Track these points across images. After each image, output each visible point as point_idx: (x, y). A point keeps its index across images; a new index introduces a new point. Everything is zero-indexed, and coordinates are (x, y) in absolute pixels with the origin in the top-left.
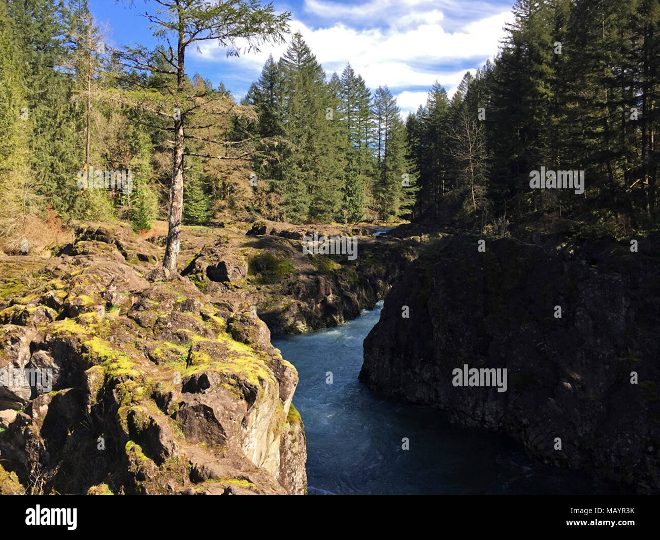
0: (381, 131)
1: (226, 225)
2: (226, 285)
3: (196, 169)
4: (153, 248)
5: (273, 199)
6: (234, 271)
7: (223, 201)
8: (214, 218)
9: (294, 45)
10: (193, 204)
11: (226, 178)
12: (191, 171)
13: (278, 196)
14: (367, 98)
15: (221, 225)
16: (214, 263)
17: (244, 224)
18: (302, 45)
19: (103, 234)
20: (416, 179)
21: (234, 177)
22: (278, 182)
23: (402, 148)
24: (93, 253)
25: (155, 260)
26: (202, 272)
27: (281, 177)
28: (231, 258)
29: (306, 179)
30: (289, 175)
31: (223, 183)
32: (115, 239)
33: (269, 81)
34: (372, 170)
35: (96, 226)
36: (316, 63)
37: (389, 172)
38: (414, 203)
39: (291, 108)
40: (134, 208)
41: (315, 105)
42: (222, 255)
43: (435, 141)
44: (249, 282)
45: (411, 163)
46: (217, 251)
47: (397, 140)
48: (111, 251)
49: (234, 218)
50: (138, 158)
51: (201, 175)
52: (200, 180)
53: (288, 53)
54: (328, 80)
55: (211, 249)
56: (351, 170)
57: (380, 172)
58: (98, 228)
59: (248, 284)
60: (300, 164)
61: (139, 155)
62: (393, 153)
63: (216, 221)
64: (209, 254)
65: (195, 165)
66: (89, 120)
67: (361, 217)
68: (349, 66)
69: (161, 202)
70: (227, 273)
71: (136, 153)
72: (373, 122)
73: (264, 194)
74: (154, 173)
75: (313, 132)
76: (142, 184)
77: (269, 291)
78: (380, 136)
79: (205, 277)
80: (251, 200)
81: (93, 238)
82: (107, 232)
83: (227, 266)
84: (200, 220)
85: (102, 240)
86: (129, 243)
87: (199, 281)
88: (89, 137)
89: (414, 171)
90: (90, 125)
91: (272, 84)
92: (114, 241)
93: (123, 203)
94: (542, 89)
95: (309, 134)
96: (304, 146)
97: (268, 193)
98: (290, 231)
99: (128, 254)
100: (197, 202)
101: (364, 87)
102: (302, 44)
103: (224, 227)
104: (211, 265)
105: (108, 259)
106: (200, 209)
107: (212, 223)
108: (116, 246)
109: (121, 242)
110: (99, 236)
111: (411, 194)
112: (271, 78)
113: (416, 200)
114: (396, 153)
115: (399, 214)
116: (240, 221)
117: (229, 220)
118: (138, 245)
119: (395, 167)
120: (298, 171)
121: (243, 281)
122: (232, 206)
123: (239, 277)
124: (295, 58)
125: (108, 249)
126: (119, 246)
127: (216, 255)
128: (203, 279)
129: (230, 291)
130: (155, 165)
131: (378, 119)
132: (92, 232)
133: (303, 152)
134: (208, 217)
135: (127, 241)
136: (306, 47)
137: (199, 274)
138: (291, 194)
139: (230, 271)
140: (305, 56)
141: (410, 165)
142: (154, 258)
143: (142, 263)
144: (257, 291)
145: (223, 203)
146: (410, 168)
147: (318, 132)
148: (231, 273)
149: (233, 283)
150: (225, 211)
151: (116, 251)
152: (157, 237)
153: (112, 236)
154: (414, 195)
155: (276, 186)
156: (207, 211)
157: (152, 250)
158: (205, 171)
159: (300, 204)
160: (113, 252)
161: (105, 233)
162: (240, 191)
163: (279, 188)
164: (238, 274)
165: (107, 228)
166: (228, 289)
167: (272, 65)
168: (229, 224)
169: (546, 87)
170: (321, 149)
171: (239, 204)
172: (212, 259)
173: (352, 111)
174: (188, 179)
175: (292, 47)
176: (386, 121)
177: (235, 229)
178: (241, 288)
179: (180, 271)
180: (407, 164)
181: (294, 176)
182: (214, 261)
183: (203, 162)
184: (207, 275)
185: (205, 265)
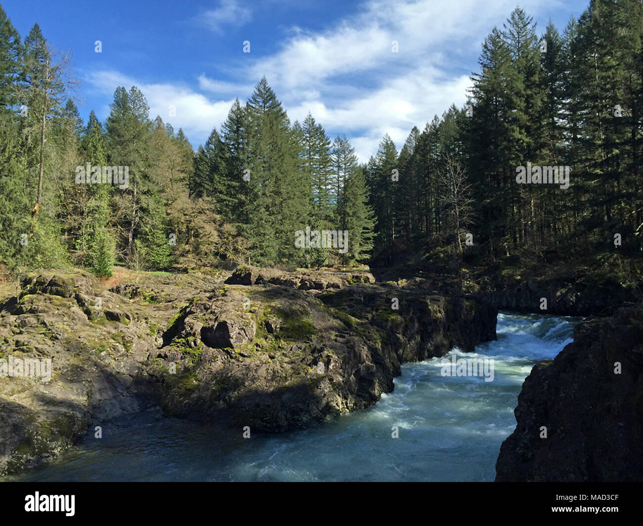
0: (340, 179)
1: (190, 271)
2: (227, 353)
3: (158, 212)
4: (125, 303)
5: (240, 243)
6: (239, 333)
7: (187, 246)
8: (178, 263)
9: (259, 90)
10: (155, 249)
11: (190, 221)
12: (153, 214)
13: (245, 241)
14: (327, 146)
15: (185, 271)
16: (211, 323)
17: (209, 269)
18: (267, 92)
19: (59, 286)
20: (374, 225)
21: (198, 221)
22: (245, 226)
23: (360, 195)
24: (44, 312)
25: (129, 319)
26: (194, 335)
27: (247, 221)
28: (234, 317)
29: (273, 224)
30: (257, 219)
31: (187, 227)
32: (75, 292)
33: (236, 125)
34: (332, 215)
35: (48, 275)
36: (281, 109)
37: (349, 218)
38: (372, 248)
39: (258, 151)
40: (90, 253)
41: (282, 149)
42: (221, 313)
43: (386, 189)
44: (259, 349)
45: (369, 209)
46: (214, 307)
47: (357, 187)
48: (69, 308)
49: (199, 263)
50: (96, 199)
51: (164, 218)
52: (163, 223)
53: (253, 98)
54: (292, 126)
55: (204, 305)
56: (313, 215)
57: (339, 218)
58: (51, 278)
59: (257, 350)
60: (267, 208)
61: (97, 196)
62: (353, 200)
63: (179, 266)
64: (201, 311)
65: (157, 208)
66: (43, 156)
67: (323, 261)
68: (310, 115)
69: (119, 246)
70: (230, 337)
71: (94, 194)
72: (332, 170)
73: (230, 238)
74: (113, 216)
75: (280, 176)
76: (100, 226)
77: (287, 360)
78: (338, 183)
79: (199, 341)
80: (217, 244)
81: (44, 291)
82: (64, 283)
83: (230, 327)
84: (161, 265)
85: (58, 293)
86: (94, 297)
87: (191, 347)
88: (42, 174)
89: (373, 217)
90: (43, 161)
91: (238, 127)
92: (74, 295)
93: (77, 247)
94: (517, 135)
95: (276, 177)
96: (271, 190)
97: (234, 236)
98: (282, 278)
99: (92, 312)
100: (159, 246)
101: (324, 136)
102: (268, 90)
103: (187, 273)
104: (206, 325)
105: (65, 319)
106: (162, 253)
107: (175, 268)
108: (76, 301)
109: (83, 296)
110: (52, 288)
111: (369, 239)
112: (237, 121)
113: (373, 245)
114: (356, 199)
115: (358, 259)
116: (205, 266)
117: (193, 265)
118: (106, 299)
119: (354, 213)
120: (265, 215)
121: (250, 347)
122: (196, 250)
123: (245, 342)
124: (261, 104)
125: (65, 305)
126: (80, 302)
127: (212, 313)
128: (195, 345)
129: (233, 360)
130: (114, 207)
131: (337, 166)
132: (44, 283)
133: (270, 196)
134: (171, 262)
135: (91, 294)
136: (271, 93)
137: (191, 338)
138: (258, 238)
139: (234, 333)
140: (271, 102)
141: (369, 211)
142: (128, 317)
143: (111, 323)
144: (270, 360)
145: (187, 247)
146: (368, 214)
147: (286, 176)
148: (234, 337)
149: (237, 350)
150: (189, 256)
151: (76, 308)
152: (123, 286)
153: (71, 288)
154: (372, 241)
155: (243, 230)
156: (170, 255)
157: (123, 305)
158: (168, 214)
159: (267, 248)
160: (73, 309)
161: (61, 284)
162: (205, 235)
163: (247, 232)
164: (244, 337)
165: (65, 278)
166: (232, 357)
167: (239, 109)
168: (193, 269)
169: (520, 133)
170: (288, 193)
171: (203, 248)
172: (207, 317)
173: (313, 158)
174: (150, 222)
175: (258, 93)
176: (345, 169)
177: (199, 274)
178: (249, 357)
179: (162, 333)
180: (366, 210)
181: (262, 219)
182: (211, 320)
183: (166, 205)
184: (202, 340)
185: (198, 326)
